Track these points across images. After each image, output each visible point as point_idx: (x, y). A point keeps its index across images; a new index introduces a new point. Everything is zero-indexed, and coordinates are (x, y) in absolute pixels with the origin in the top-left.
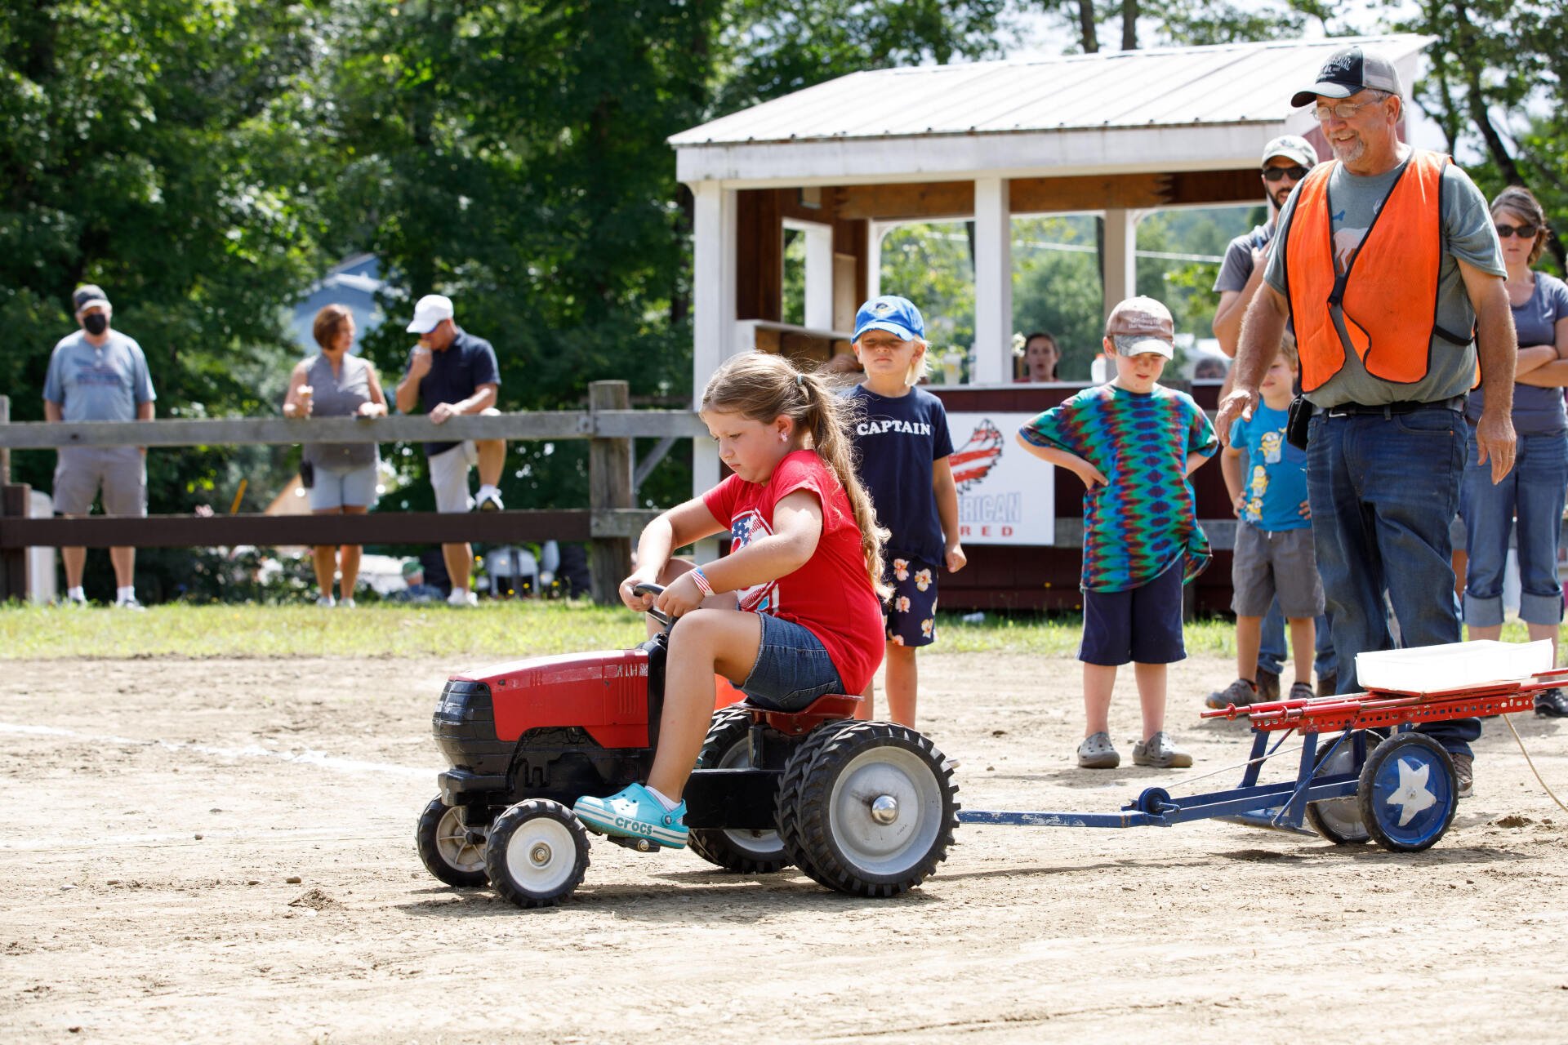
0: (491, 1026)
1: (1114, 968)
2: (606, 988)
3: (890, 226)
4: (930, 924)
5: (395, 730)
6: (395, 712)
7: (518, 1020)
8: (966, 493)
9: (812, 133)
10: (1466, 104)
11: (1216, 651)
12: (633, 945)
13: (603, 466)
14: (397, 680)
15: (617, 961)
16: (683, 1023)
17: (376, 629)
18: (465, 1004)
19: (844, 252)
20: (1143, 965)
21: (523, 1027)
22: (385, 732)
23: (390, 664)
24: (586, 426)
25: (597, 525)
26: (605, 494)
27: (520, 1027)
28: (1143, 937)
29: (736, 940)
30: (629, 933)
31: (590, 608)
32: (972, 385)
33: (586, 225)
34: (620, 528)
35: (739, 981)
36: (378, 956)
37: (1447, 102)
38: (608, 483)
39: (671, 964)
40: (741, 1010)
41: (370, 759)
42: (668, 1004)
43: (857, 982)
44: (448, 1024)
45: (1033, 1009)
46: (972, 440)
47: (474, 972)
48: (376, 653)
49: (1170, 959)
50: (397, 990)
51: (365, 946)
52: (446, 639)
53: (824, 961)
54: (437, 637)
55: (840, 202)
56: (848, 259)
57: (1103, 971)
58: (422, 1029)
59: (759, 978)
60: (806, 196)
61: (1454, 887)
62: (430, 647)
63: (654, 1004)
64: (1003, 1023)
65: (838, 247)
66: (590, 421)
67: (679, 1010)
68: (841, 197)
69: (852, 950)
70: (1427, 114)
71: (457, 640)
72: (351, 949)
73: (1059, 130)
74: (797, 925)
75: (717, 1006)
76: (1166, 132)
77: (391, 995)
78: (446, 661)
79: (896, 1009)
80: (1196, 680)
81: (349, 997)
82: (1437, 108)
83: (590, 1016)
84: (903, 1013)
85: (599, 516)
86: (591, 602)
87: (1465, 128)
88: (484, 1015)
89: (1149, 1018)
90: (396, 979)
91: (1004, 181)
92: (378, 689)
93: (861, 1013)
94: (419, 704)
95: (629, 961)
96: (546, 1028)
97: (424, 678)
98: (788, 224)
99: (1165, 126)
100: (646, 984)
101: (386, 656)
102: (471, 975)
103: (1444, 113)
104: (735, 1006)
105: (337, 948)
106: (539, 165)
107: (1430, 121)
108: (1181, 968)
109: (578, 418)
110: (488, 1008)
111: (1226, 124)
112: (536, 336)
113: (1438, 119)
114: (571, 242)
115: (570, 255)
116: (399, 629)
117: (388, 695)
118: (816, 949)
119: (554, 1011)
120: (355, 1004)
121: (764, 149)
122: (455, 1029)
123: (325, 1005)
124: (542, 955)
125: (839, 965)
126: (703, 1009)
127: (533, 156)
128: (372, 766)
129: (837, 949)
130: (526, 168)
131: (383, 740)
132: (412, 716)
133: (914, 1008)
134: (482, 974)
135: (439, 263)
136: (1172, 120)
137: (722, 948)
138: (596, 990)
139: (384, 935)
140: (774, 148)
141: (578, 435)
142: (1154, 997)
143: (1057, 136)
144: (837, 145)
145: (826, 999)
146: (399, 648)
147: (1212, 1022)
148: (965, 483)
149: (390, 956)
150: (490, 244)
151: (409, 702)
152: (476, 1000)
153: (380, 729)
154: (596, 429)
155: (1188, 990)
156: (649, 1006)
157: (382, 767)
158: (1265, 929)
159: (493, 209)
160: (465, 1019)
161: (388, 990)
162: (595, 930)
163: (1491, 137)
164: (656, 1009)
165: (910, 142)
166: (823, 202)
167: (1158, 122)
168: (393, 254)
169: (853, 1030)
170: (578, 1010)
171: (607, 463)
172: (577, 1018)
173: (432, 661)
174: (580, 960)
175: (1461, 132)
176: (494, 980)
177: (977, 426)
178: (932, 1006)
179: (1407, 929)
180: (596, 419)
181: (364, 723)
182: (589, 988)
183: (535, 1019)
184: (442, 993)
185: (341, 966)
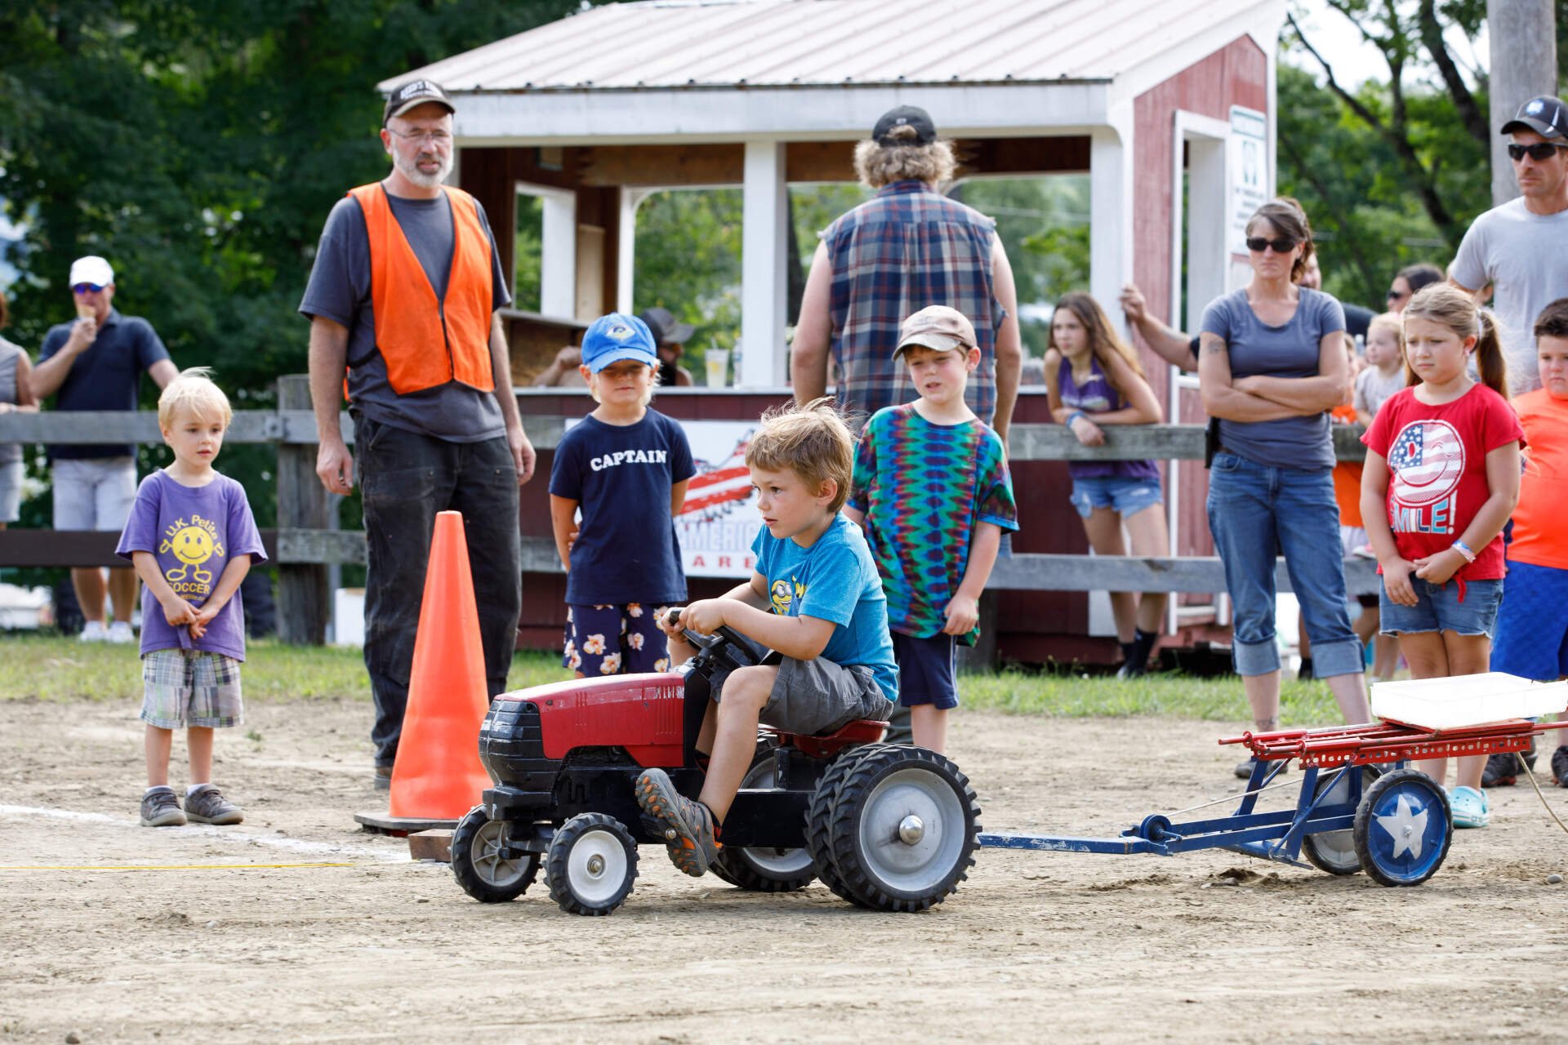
0: (172, 1018)
1: (768, 981)
2: (281, 990)
3: (646, 193)
4: (601, 949)
5: (48, 776)
6: (46, 758)
7: (197, 1014)
8: (726, 517)
9: (552, 82)
10: (1416, 24)
11: (1004, 706)
12: (309, 960)
13: (293, 477)
14: (45, 727)
15: (291, 972)
16: (353, 1017)
17: (16, 669)
18: (146, 1001)
19: (589, 222)
20: (798, 980)
21: (203, 1020)
22: (37, 779)
23: (36, 710)
24: (274, 428)
25: (285, 548)
26: (295, 511)
27: (198, 1019)
28: (808, 960)
29: (410, 957)
30: (305, 951)
31: (274, 648)
32: (737, 389)
33: (279, 166)
34: (313, 553)
35: (408, 987)
36: (58, 967)
37: (1393, 22)
38: (299, 498)
39: (346, 973)
40: (408, 1009)
41: (27, 804)
42: (340, 1004)
43: (521, 988)
44: (131, 1016)
45: (679, 1008)
46: (735, 454)
47: (153, 979)
48: (18, 695)
49: (827, 975)
50: (79, 991)
51: (43, 958)
52: (102, 681)
53: (493, 972)
54: (91, 680)
55: (585, 165)
56: (594, 231)
57: (759, 983)
58: (106, 1019)
59: (428, 984)
60: (544, 156)
61: (1139, 928)
62: (83, 690)
63: (326, 1002)
64: (649, 1018)
65: (582, 216)
66: (279, 423)
67: (351, 1009)
68: (586, 159)
69: (522, 966)
70: (1366, 36)
71: (114, 682)
72: (30, 961)
73: (847, 86)
74: (471, 947)
75: (386, 1006)
76: (972, 91)
77: (73, 994)
78: (102, 707)
79: (553, 1008)
80: (970, 738)
81: (34, 996)
82: (1380, 30)
83: (264, 1012)
84: (560, 1010)
85: (288, 537)
86: (276, 642)
87: (1414, 55)
88: (164, 1009)
89: (787, 1015)
90: (77, 985)
91: (779, 145)
92: (23, 736)
93: (519, 1011)
94: (73, 752)
95: (305, 972)
96: (224, 1020)
97: (76, 725)
98: (522, 189)
99: (971, 84)
100: (319, 988)
101: (31, 700)
102: (150, 981)
103: (1389, 35)
104: (403, 1006)
105: (16, 960)
106: (221, 86)
107: (1371, 45)
108: (834, 982)
109: (264, 419)
110: (168, 1004)
111: (1043, 83)
112: (213, 306)
113: (1381, 44)
114: (258, 185)
115: (258, 203)
116: (46, 670)
117: (36, 742)
118: (486, 965)
119: (231, 1007)
120: (40, 1001)
121: (492, 100)
122: (137, 1020)
123: (11, 1001)
124: (220, 967)
125: (506, 976)
126: (374, 1008)
127: (210, 72)
128: (29, 810)
129: (506, 964)
130: (201, 89)
131: (35, 787)
132: (65, 764)
133: (570, 1006)
134: (162, 980)
135: (87, 208)
136: (979, 77)
137: (396, 963)
138: (271, 991)
139: (63, 951)
140: (506, 100)
141: (262, 439)
142: (795, 1002)
143: (842, 93)
144: (581, 98)
145: (491, 1001)
146: (45, 690)
147: (843, 1019)
148: (726, 504)
149: (70, 966)
150: (154, 185)
151: (62, 749)
152: (157, 998)
153: (32, 776)
154: (286, 433)
155: (828, 997)
156: (321, 1004)
157: (40, 810)
158: (932, 956)
159: (158, 139)
160: (147, 1012)
161: (70, 991)
162: (272, 948)
163: (1447, 68)
164: (327, 1006)
165: (668, 96)
166: (564, 163)
167: (963, 78)
168: (29, 196)
169: (508, 1021)
170: (253, 1007)
171: (299, 474)
172: (253, 1013)
173: (85, 706)
174: (258, 970)
175: (1409, 60)
176: (173, 985)
177: (741, 437)
178: (587, 1005)
179: (1070, 958)
180: (285, 420)
181: (13, 770)
182: (265, 990)
183: (213, 1013)
184: (124, 993)
185: (22, 975)
